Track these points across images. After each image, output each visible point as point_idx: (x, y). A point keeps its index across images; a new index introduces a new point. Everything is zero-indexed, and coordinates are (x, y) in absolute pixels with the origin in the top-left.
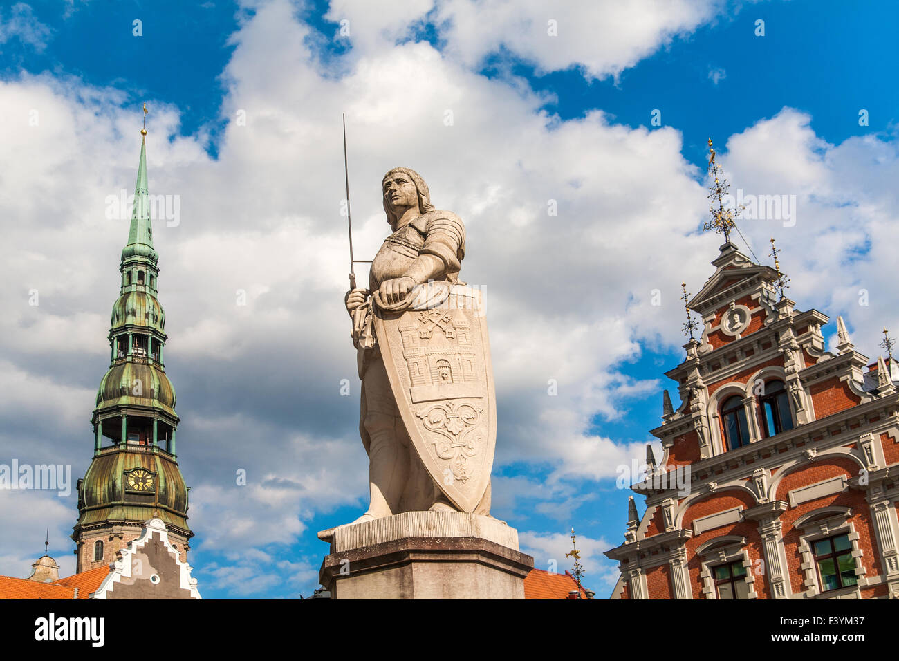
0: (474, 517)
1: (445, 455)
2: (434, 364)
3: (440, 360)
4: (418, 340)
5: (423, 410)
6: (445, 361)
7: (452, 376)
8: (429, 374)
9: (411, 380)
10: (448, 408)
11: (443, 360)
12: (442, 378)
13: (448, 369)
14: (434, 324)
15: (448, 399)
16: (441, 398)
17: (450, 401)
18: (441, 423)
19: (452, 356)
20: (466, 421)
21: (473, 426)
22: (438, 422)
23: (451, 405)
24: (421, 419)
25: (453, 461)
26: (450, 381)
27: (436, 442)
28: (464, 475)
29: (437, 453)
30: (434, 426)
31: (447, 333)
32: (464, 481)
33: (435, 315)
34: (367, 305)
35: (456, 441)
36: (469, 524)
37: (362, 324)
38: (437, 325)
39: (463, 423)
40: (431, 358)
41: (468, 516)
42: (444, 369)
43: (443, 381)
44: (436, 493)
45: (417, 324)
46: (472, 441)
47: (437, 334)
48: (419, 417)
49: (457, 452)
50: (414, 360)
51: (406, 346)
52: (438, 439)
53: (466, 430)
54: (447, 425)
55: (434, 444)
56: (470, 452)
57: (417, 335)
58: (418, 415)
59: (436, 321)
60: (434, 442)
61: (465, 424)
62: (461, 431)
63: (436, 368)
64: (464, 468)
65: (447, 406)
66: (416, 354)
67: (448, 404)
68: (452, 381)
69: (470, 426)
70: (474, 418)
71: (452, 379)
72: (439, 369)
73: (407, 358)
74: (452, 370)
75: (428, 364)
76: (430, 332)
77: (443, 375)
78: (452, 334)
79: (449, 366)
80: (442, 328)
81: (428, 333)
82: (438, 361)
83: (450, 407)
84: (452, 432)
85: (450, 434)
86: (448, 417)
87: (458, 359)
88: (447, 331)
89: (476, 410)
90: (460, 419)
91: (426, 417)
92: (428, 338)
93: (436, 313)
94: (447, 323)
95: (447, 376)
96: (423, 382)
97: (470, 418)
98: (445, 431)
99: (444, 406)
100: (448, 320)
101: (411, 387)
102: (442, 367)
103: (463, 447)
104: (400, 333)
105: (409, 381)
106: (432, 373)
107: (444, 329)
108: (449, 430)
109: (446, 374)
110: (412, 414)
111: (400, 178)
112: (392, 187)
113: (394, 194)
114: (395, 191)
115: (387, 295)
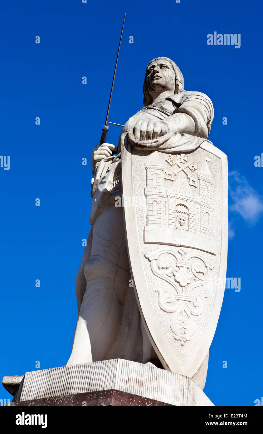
0: (192, 383)
1: (167, 307)
2: (173, 206)
3: (180, 205)
4: (162, 180)
5: (154, 252)
6: (185, 206)
7: (189, 223)
8: (167, 216)
9: (147, 218)
10: (179, 255)
11: (183, 205)
12: (179, 224)
13: (186, 216)
14: (180, 169)
15: (181, 246)
16: (174, 243)
17: (183, 248)
18: (170, 270)
19: (192, 203)
20: (196, 274)
22: (167, 268)
23: (183, 253)
24: (150, 261)
25: (175, 315)
26: (187, 228)
27: (161, 290)
28: (184, 335)
29: (159, 303)
30: (162, 272)
31: (191, 181)
32: (183, 343)
33: (183, 161)
35: (181, 294)
36: (186, 391)
38: (183, 171)
39: (192, 276)
40: (171, 200)
41: (186, 381)
42: (183, 215)
43: (179, 226)
45: (164, 165)
46: (198, 298)
47: (181, 180)
48: (148, 259)
49: (180, 307)
50: (155, 198)
51: (149, 183)
52: (163, 287)
53: (194, 284)
54: (175, 273)
55: (158, 292)
56: (195, 311)
57: (162, 175)
58: (147, 256)
59: (183, 167)
60: (158, 290)
61: (194, 277)
62: (189, 284)
63: (174, 212)
64: (185, 327)
65: (179, 253)
66: (157, 193)
67: (180, 251)
68: (189, 229)
69: (198, 281)
70: (203, 274)
71: (189, 227)
72: (177, 213)
73: (147, 195)
74: (190, 217)
75: (167, 206)
76: (175, 175)
77: (180, 220)
78: (196, 183)
79: (188, 213)
80: (187, 175)
81: (173, 176)
82: (178, 205)
83: (182, 255)
84: (179, 282)
85: (177, 284)
86: (178, 265)
87: (198, 209)
88: (191, 179)
89: (207, 265)
90: (190, 271)
91: (155, 260)
92: (172, 181)
93: (184, 160)
94: (192, 172)
95: (184, 222)
96: (159, 222)
97: (200, 272)
98: (172, 280)
99: (176, 253)
100: (194, 169)
101: (145, 226)
102: (181, 212)
103: (187, 302)
104: (146, 169)
105: (146, 219)
106: (170, 216)
107: (189, 177)
108: (177, 280)
109: (184, 220)
110: (141, 254)
111: (164, 64)
112: (155, 69)
113: (156, 75)
114: (158, 72)
115: (141, 131)
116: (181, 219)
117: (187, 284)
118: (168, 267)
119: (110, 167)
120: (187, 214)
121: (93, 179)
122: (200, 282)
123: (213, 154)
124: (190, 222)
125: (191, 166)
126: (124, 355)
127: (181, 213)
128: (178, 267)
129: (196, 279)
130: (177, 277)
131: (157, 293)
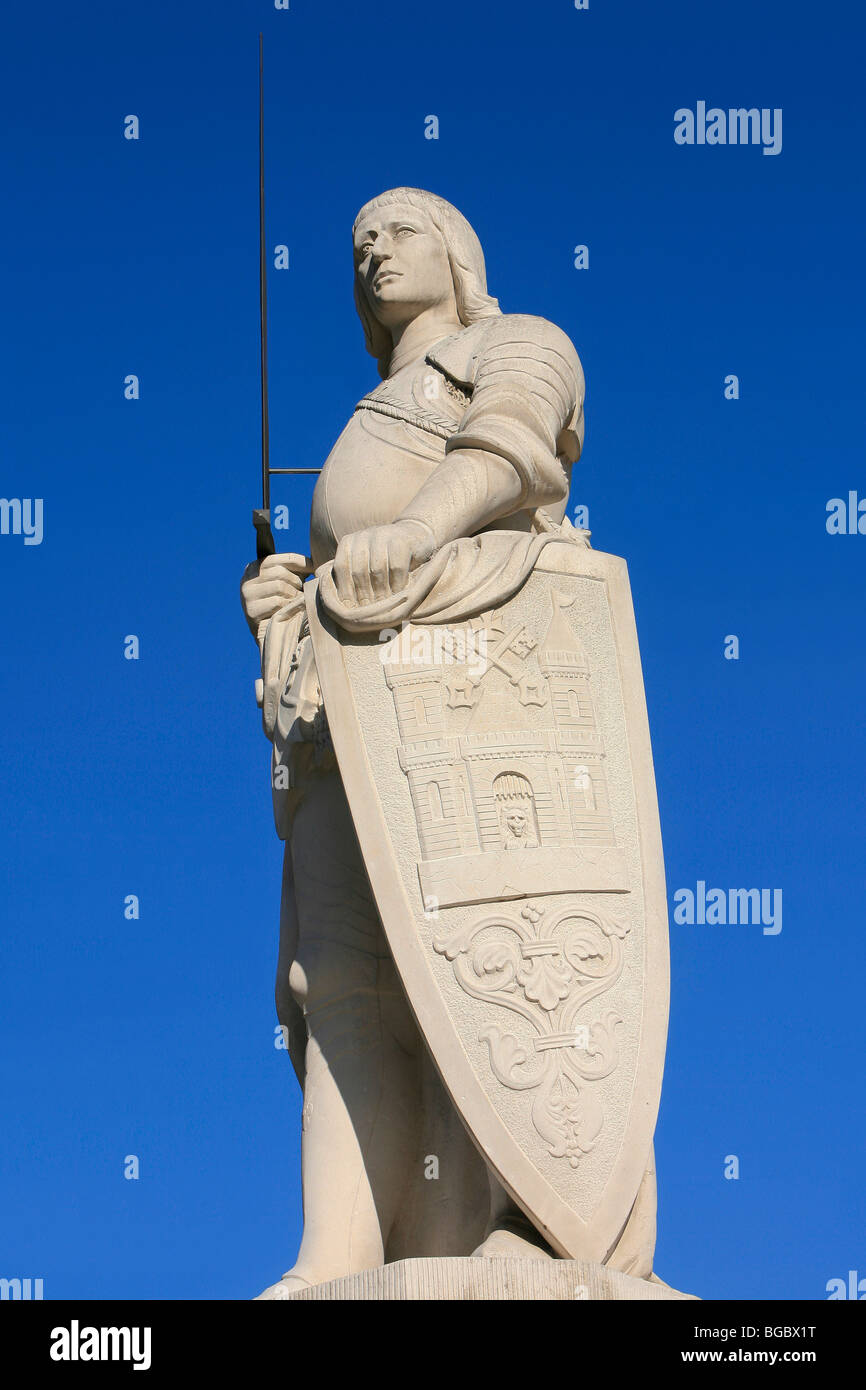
0: (600, 1273)
1: (515, 1076)
2: (486, 788)
3: (505, 774)
4: (440, 712)
5: (454, 932)
6: (519, 775)
7: (537, 823)
8: (473, 819)
9: (421, 837)
10: (525, 924)
11: (512, 773)
12: (508, 833)
13: (527, 803)
14: (489, 664)
15: (525, 897)
16: (508, 893)
17: (531, 902)
18: (507, 975)
19: (538, 760)
20: (581, 966)
21: (598, 983)
22: (498, 970)
23: (535, 916)
24: (450, 959)
25: (540, 1095)
26: (533, 840)
27: (494, 1036)
28: (573, 1142)
29: (494, 1069)
30: (480, 985)
31: (525, 690)
32: (574, 1161)
33: (490, 635)
34: (303, 606)
35: (550, 1032)
37: (286, 667)
38: (495, 666)
39: (569, 974)
40: (476, 767)
41: (583, 1272)
42: (517, 802)
43: (512, 841)
44: (496, 1206)
46: (596, 1031)
47: (495, 695)
48: (444, 953)
49: (551, 1067)
50: (431, 774)
51: (407, 732)
52: (497, 1025)
53: (579, 993)
54: (523, 979)
55: (487, 1040)
56: (590, 1067)
57: (439, 698)
58: (440, 948)
59: (494, 653)
60: (485, 1035)
61: (577, 974)
62: (563, 999)
63: (491, 801)
64: (574, 1119)
65: (525, 918)
66: (434, 758)
67: (527, 912)
68: (540, 841)
69: (588, 982)
70: (602, 958)
71: (539, 835)
72: (500, 800)
73: (409, 768)
74: (538, 805)
75: (468, 789)
76: (475, 687)
77: (512, 822)
78: (540, 693)
79: (531, 794)
80: (510, 676)
81: (468, 692)
82: (499, 776)
83: (532, 922)
84: (537, 1001)
85: (531, 1008)
86: (528, 953)
87: (556, 770)
88: (523, 685)
89: (608, 930)
90: (564, 961)
91: (464, 955)
92: (469, 707)
93: (493, 630)
94: (523, 659)
95: (522, 823)
96: (455, 844)
97: (591, 957)
98: (517, 999)
99: (515, 920)
100: (526, 651)
101: (420, 861)
102: (509, 795)
103: (568, 1050)
104: (391, 690)
105: (416, 840)
106: (482, 816)
107: (515, 679)
108: (531, 995)
109: (521, 818)
110: (423, 945)
111: (400, 220)
112: (377, 248)
113: (382, 268)
114: (387, 258)
115: (354, 575)
116: (513, 818)
117: (561, 999)
118: (500, 965)
119: (297, 653)
120: (529, 797)
121: (259, 683)
122: (597, 986)
123: (578, 576)
124: (540, 820)
125: (516, 642)
126: (444, 1200)
127: (511, 798)
128: (528, 958)
129: (582, 978)
130: (531, 989)
131: (485, 1044)
